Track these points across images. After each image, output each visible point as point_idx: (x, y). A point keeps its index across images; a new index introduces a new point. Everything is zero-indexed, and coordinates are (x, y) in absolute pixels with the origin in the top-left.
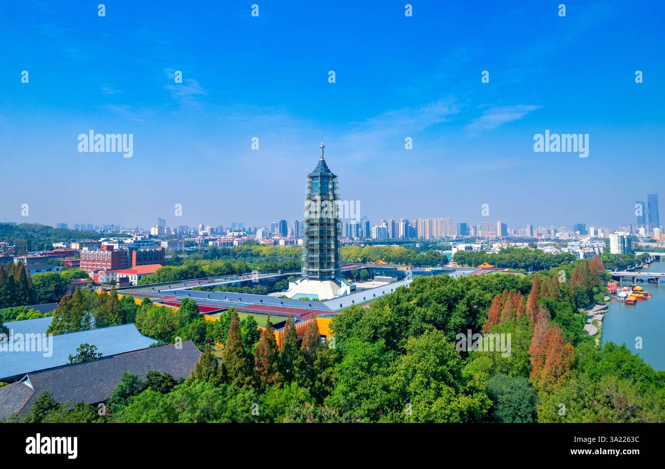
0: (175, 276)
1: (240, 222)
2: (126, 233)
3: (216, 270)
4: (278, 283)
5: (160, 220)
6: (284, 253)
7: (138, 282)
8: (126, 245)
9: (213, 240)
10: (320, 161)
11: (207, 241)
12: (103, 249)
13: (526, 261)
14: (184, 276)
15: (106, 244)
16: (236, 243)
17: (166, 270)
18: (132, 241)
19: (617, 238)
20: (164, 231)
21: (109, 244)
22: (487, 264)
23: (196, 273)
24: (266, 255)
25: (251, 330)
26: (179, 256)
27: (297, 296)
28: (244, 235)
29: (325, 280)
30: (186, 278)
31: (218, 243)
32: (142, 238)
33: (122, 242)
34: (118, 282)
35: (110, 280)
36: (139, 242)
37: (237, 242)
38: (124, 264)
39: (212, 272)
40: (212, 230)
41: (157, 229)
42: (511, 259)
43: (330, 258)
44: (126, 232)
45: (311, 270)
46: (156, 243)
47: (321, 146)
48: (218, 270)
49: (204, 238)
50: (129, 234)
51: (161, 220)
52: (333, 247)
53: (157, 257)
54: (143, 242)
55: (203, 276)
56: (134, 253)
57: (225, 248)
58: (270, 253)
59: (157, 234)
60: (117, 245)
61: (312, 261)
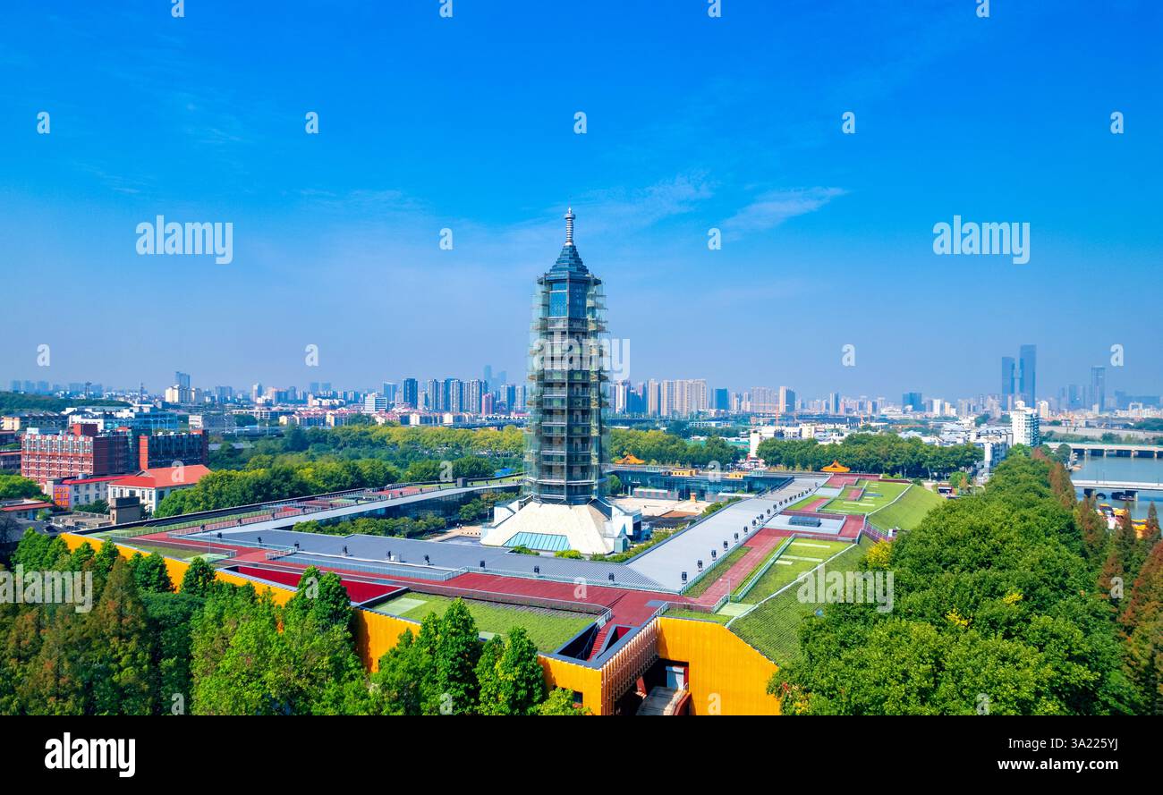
0: (244, 494)
1: (326, 382)
2: (114, 399)
3: (328, 480)
4: (464, 507)
5: (180, 375)
6: (435, 440)
7: (157, 504)
8: (121, 422)
9: (287, 413)
10: (565, 248)
11: (275, 416)
12: (72, 431)
13: (897, 459)
14: (264, 494)
15: (77, 419)
16: (330, 419)
17: (222, 479)
18: (133, 415)
19: (1024, 418)
20: (190, 395)
21: (84, 421)
22: (837, 464)
23: (288, 487)
24: (400, 443)
25: (524, 669)
26: (234, 445)
27: (519, 537)
28: (341, 405)
29: (577, 503)
30: (268, 498)
31: (298, 418)
32: (151, 408)
33: (111, 416)
34: (112, 508)
35: (93, 500)
36: (147, 416)
37: (333, 418)
38: (121, 462)
39: (320, 484)
40: (279, 394)
41: (176, 392)
42: (868, 456)
43: (588, 458)
44: (116, 396)
45: (547, 481)
46: (180, 418)
47: (568, 215)
48: (332, 478)
49: (269, 409)
50: (122, 400)
51: (182, 375)
52: (595, 433)
53: (192, 450)
54: (154, 416)
55: (302, 492)
56: (144, 441)
57: (318, 429)
58: (406, 439)
59: (176, 400)
60: (101, 421)
61: (549, 463)
